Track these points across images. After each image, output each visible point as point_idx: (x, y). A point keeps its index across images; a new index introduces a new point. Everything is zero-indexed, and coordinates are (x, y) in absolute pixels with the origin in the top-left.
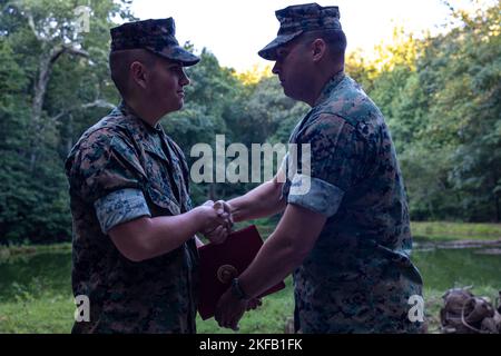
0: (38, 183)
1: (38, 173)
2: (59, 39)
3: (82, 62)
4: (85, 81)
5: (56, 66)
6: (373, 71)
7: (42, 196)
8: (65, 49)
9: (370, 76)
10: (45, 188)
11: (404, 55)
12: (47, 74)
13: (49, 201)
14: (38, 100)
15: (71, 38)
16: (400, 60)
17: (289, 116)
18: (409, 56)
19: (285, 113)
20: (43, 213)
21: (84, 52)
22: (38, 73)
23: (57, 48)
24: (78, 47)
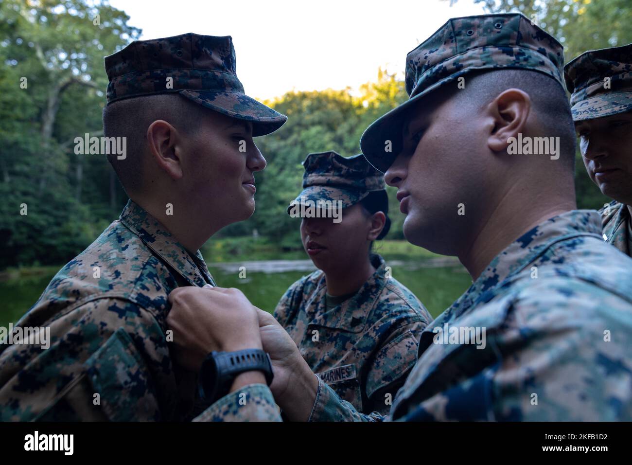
0: (47, 208)
1: (47, 198)
2: (69, 70)
3: (91, 93)
4: (94, 111)
5: (65, 96)
6: (360, 107)
7: (51, 220)
8: (74, 81)
9: (358, 112)
10: (55, 212)
11: (387, 94)
12: (56, 104)
13: (58, 224)
14: (48, 128)
15: (80, 69)
16: (383, 97)
17: (285, 146)
18: (392, 94)
19: (282, 143)
20: (53, 236)
21: (93, 83)
22: (47, 102)
23: (65, 79)
24: (87, 78)
